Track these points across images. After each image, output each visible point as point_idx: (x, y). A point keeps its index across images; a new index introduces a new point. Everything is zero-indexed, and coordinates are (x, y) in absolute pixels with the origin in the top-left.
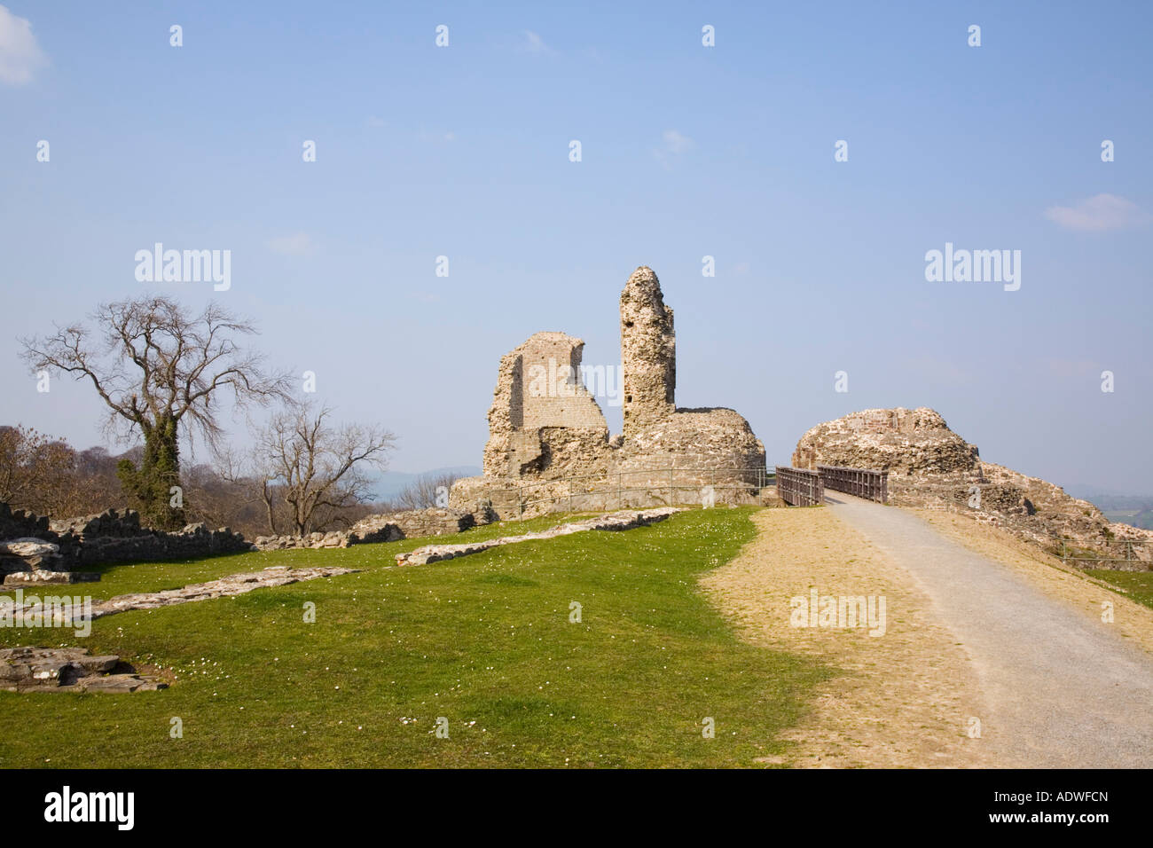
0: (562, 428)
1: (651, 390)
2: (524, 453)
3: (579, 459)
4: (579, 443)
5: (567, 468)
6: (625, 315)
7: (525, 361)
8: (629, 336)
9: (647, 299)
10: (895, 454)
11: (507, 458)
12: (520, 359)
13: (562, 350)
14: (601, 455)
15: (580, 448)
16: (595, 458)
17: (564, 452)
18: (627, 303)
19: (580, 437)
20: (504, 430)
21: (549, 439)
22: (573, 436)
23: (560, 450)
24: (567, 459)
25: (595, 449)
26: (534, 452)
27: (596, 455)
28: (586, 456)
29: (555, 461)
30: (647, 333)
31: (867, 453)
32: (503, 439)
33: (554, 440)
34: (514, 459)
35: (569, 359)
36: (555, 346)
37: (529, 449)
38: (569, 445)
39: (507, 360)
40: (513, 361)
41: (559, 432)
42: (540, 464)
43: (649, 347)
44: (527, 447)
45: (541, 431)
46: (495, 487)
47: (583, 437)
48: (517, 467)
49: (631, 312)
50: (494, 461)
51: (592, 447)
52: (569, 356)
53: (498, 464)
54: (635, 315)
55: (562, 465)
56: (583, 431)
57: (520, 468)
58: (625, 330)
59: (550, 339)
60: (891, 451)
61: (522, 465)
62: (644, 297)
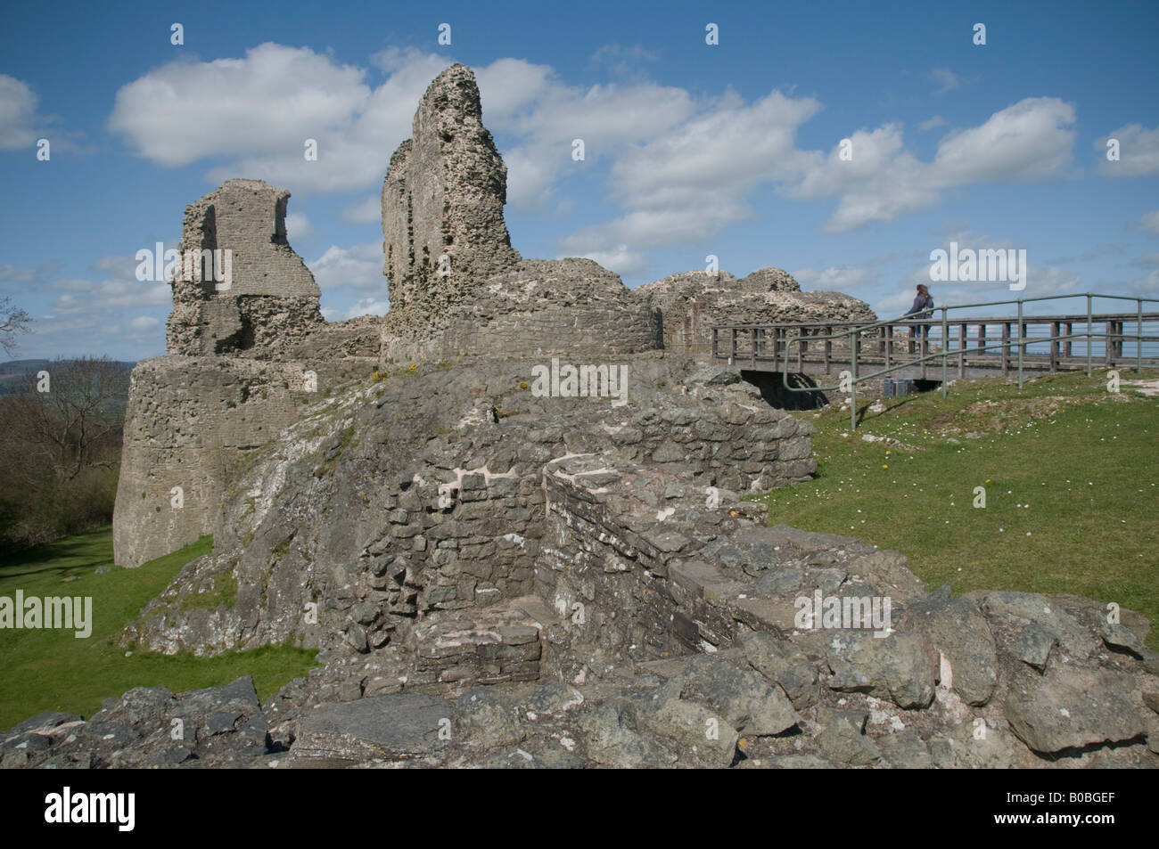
0: (265, 297)
1: (487, 228)
2: (220, 327)
3: (288, 334)
4: (287, 314)
5: (272, 345)
6: (440, 126)
7: (218, 212)
8: (451, 153)
9: (471, 106)
10: (826, 315)
11: (198, 333)
12: (211, 210)
13: (265, 202)
14: (314, 329)
15: (289, 320)
16: (308, 333)
17: (269, 326)
18: (442, 109)
19: (288, 307)
20: (193, 299)
21: (249, 310)
22: (280, 307)
23: (264, 324)
24: (273, 334)
25: (307, 322)
26: (232, 326)
27: (309, 329)
28: (295, 330)
29: (258, 336)
30: (475, 151)
31: (791, 313)
32: (191, 309)
33: (256, 311)
34: (208, 334)
35: (273, 212)
36: (257, 197)
37: (226, 321)
38: (275, 317)
39: (194, 211)
40: (202, 212)
41: (261, 301)
42: (241, 340)
43: (480, 169)
44: (224, 319)
45: (239, 299)
46: (204, 368)
47: (292, 307)
48: (212, 344)
49: (450, 120)
50: (181, 337)
51: (302, 320)
52: (273, 209)
53: (187, 341)
54: (456, 126)
55: (266, 342)
56: (291, 301)
57: (215, 345)
58: (443, 145)
59: (248, 187)
60: (821, 311)
61: (218, 342)
62: (468, 103)
